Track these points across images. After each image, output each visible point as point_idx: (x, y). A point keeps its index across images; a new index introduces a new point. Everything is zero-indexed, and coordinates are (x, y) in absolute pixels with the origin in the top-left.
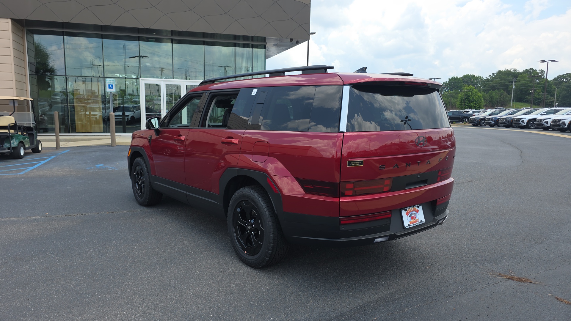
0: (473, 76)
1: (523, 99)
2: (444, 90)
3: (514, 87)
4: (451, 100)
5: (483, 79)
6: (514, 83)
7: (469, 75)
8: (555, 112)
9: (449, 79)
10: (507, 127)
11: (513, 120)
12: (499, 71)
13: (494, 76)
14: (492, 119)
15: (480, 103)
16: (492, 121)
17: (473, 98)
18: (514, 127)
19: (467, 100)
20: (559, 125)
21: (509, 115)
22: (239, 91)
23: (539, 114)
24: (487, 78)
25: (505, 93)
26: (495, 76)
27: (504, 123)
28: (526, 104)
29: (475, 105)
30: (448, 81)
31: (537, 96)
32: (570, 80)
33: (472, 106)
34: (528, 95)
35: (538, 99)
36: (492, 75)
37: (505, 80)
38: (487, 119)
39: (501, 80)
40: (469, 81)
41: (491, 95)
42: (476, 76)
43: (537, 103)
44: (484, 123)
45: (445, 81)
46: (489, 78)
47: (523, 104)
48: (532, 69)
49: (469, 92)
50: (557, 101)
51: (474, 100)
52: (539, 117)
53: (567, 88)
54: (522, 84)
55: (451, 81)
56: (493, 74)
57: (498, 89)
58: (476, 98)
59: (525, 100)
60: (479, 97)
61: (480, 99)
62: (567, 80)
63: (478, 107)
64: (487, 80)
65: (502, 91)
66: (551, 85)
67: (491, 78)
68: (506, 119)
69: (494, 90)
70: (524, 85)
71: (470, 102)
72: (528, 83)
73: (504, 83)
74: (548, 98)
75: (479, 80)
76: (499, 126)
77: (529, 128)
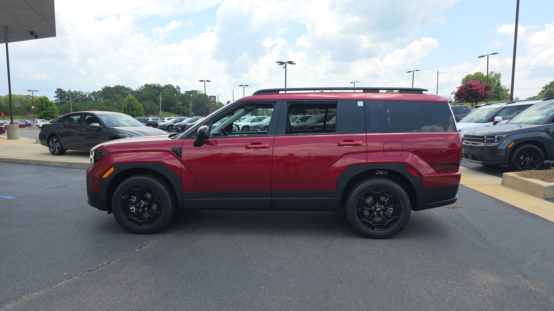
0: (124, 87)
1: (168, 109)
2: (99, 98)
3: (161, 99)
4: (110, 108)
5: (132, 90)
6: (160, 96)
7: (119, 85)
9: (103, 88)
12: (146, 84)
13: (142, 89)
15: (141, 111)
16: (180, 127)
17: (135, 107)
19: (130, 108)
22: (337, 102)
24: (137, 90)
25: (154, 104)
26: (144, 89)
28: (170, 113)
29: (137, 113)
30: (102, 90)
31: (178, 107)
32: (194, 95)
33: (135, 114)
34: (172, 106)
35: (179, 109)
36: (141, 88)
37: (152, 93)
38: (175, 126)
39: (149, 93)
40: (121, 92)
41: (144, 105)
42: (126, 87)
43: (178, 112)
44: (171, 129)
45: (99, 90)
46: (139, 90)
47: (168, 113)
48: (171, 85)
49: (131, 102)
50: (192, 111)
51: (135, 109)
53: (194, 101)
54: (166, 97)
55: (104, 90)
56: (142, 86)
57: (148, 100)
58: (137, 107)
59: (170, 110)
60: (140, 107)
61: (141, 108)
62: (193, 95)
63: (140, 116)
64: (137, 92)
65: (152, 102)
66: (186, 99)
67: (140, 90)
69: (145, 100)
70: (167, 97)
71: (133, 111)
72: (170, 96)
73: (152, 95)
74: (185, 109)
75: (129, 91)
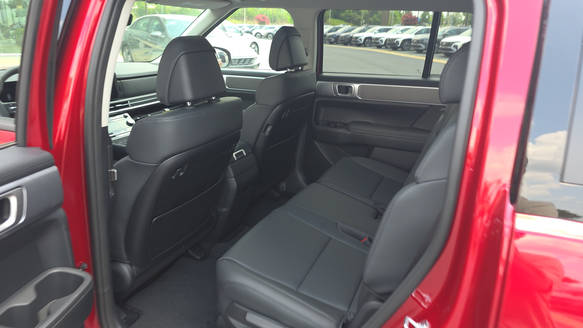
8: (386, 30)
10: (345, 44)
11: (352, 37)
14: (332, 36)
18: (351, 45)
20: (394, 44)
21: (346, 32)
23: (373, 32)
27: (344, 40)
52: (374, 36)
68: (345, 37)
76: (337, 44)
77: (365, 46)
